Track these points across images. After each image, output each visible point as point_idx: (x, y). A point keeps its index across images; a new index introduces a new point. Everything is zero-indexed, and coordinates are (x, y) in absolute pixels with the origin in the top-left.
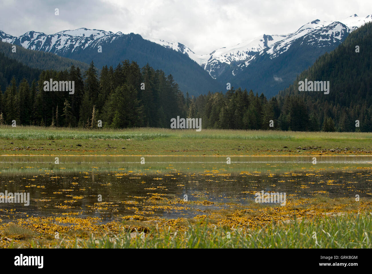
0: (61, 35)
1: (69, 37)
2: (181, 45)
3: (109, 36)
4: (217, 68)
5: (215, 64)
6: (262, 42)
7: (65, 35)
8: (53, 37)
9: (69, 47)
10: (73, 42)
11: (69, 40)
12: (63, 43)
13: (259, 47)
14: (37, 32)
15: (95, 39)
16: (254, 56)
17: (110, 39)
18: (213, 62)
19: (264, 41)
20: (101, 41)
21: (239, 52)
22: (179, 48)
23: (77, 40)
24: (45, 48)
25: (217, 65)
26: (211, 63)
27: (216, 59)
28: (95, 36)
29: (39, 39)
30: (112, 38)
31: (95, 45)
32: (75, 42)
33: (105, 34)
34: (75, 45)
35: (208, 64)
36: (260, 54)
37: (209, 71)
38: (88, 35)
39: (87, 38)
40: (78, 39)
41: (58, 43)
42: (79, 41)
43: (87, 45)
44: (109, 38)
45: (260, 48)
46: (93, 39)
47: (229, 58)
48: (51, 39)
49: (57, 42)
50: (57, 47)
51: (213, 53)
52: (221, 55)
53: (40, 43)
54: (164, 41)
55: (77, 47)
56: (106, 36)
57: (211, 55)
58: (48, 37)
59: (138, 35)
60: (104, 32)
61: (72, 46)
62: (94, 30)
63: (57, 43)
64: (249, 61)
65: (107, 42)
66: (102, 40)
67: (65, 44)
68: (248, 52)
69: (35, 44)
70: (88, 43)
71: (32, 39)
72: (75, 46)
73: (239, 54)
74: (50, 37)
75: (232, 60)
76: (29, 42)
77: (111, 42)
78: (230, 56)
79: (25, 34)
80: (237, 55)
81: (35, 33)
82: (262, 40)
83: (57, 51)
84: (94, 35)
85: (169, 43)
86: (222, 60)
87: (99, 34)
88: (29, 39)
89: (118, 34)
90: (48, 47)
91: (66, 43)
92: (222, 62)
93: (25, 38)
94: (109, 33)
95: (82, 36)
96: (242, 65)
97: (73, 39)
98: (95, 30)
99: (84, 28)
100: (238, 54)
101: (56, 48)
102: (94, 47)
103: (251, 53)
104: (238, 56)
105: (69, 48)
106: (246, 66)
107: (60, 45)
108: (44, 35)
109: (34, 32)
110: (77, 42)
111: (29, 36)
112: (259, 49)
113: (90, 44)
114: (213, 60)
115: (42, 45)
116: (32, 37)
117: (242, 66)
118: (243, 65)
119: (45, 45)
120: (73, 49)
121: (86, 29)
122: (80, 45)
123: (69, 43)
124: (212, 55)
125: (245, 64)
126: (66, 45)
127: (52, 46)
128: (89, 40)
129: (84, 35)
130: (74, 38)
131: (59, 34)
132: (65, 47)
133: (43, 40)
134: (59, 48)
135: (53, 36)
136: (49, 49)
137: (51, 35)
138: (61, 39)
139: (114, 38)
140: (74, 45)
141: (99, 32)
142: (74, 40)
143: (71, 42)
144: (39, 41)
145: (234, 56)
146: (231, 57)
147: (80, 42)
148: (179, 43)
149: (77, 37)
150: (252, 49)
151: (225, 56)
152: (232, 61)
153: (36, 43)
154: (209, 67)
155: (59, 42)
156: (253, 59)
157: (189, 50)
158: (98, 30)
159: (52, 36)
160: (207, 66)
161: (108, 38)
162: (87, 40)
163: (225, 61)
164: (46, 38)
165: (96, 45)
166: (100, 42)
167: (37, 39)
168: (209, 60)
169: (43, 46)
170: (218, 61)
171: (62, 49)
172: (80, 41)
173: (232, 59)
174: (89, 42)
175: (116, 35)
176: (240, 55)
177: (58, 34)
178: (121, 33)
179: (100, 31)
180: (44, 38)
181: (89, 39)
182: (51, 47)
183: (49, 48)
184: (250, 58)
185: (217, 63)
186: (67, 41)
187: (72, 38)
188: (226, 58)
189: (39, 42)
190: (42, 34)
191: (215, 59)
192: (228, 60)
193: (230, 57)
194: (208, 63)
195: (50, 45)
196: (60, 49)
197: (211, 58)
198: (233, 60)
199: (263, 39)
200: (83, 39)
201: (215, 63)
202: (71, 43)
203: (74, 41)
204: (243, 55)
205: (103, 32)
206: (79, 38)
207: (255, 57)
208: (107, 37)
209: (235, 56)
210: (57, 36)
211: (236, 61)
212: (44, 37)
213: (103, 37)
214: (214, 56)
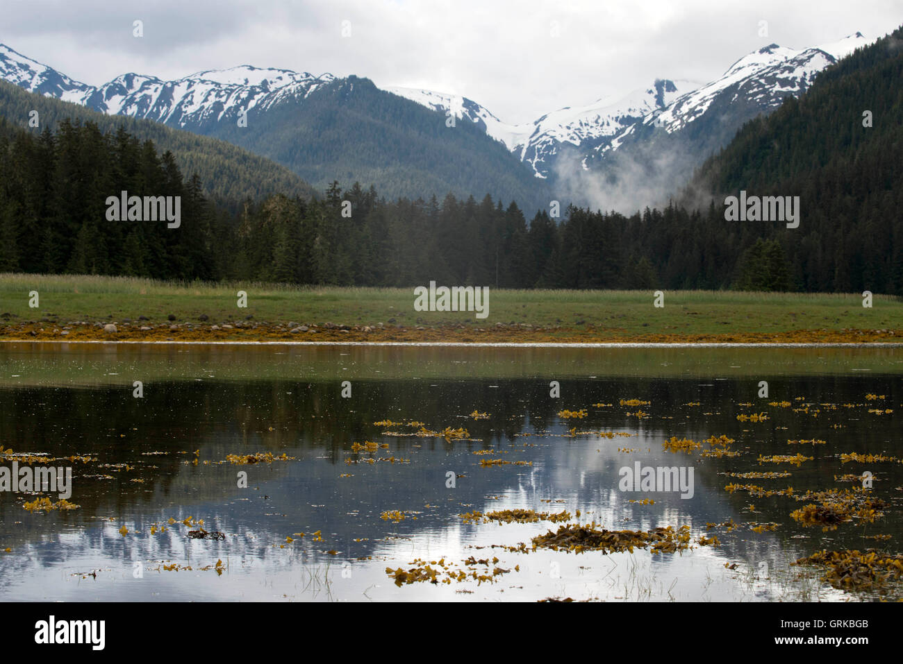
0: (194, 82)
1: (213, 86)
2: (467, 103)
3: (303, 84)
4: (550, 153)
5: (545, 146)
6: (652, 96)
7: (203, 82)
8: (176, 87)
9: (211, 109)
10: (221, 97)
11: (213, 93)
12: (198, 99)
13: (644, 107)
14: (141, 76)
15: (272, 90)
16: (632, 127)
17: (303, 91)
18: (540, 139)
19: (656, 92)
20: (284, 94)
21: (599, 117)
22: (465, 109)
23: (229, 92)
24: (158, 111)
25: (549, 148)
26: (538, 142)
27: (548, 133)
28: (271, 82)
29: (146, 92)
30: (308, 87)
31: (269, 103)
32: (225, 97)
33: (294, 78)
34: (225, 103)
35: (529, 146)
36: (645, 122)
37: (533, 159)
38: (256, 79)
39: (252, 87)
40: (232, 91)
41: (188, 99)
42: (234, 95)
43: (252, 104)
44: (301, 87)
45: (647, 109)
46: (266, 90)
47: (577, 132)
48: (172, 89)
49: (186, 96)
50: (185, 107)
51: (541, 120)
52: (560, 126)
53: (149, 100)
54: (430, 94)
55: (229, 109)
56: (295, 83)
57: (538, 125)
58: (165, 87)
59: (366, 80)
60: (292, 75)
61: (218, 106)
62: (270, 69)
63: (186, 100)
64: (620, 137)
65: (296, 96)
66: (285, 92)
67: (203, 102)
68: (621, 117)
69: (136, 103)
70: (254, 99)
71: (131, 92)
72: (226, 107)
73: (600, 121)
74: (169, 85)
75: (583, 136)
76: (123, 97)
77: (306, 96)
78: (579, 126)
79: (115, 80)
80: (594, 125)
81: (136, 78)
82: (650, 92)
83: (185, 116)
84: (269, 81)
85: (442, 98)
86: (562, 136)
87: (280, 78)
88: (122, 91)
89: (323, 78)
90: (165, 108)
91: (206, 100)
92: (561, 140)
93: (114, 89)
94: (304, 75)
95: (242, 82)
96: (604, 147)
97: (221, 91)
98: (273, 69)
99: (247, 66)
100: (596, 122)
101: (184, 110)
102: (268, 108)
103: (627, 121)
104: (599, 128)
105: (212, 111)
106: (614, 150)
107: (191, 103)
108: (156, 81)
109: (135, 75)
110: (232, 96)
111: (125, 84)
112: (645, 111)
113: (259, 102)
114: (541, 136)
115: (152, 105)
116: (130, 85)
117: (604, 150)
118: (608, 147)
119: (158, 104)
120: (222, 114)
121: (252, 68)
122: (237, 103)
123: (213, 99)
124: (539, 126)
125: (611, 145)
126: (206, 105)
127: (176, 106)
128: (258, 93)
129: (247, 81)
130: (224, 87)
131: (191, 79)
132: (202, 107)
133: (154, 93)
134: (190, 110)
135: (177, 84)
136: (168, 114)
137: (172, 82)
138: (193, 92)
139: (313, 87)
140: (222, 103)
141: (280, 74)
142: (223, 93)
143: (216, 96)
144: (145, 95)
145: (589, 128)
146: (581, 128)
147: (238, 98)
148: (465, 100)
149: (230, 86)
150: (630, 110)
151: (569, 128)
152: (583, 138)
153: (138, 100)
154: (531, 152)
155: (189, 98)
156: (629, 134)
157: (487, 114)
158: (279, 70)
159: (175, 84)
160: (527, 149)
161: (299, 88)
162: (252, 93)
163: (568, 139)
164: (161, 88)
165: (271, 103)
166: (282, 96)
167: (141, 90)
168: (531, 137)
169: (154, 107)
170: (552, 137)
171: (195, 113)
172: (237, 94)
173: (585, 134)
174: (257, 97)
175: (318, 81)
176: (601, 123)
177: (188, 80)
178: (331, 76)
179: (284, 71)
180: (157, 88)
181: (258, 90)
182: (172, 107)
183: (167, 110)
184: (623, 131)
185: (551, 143)
186: (209, 94)
187: (220, 87)
188: (571, 131)
189: (146, 97)
190: (153, 79)
191: (545, 134)
192: (575, 137)
193: (579, 129)
194: (531, 142)
195: (169, 105)
196: (193, 114)
197: (537, 131)
198: (585, 137)
199: (654, 89)
200: (243, 91)
201: (545, 142)
202: (217, 99)
203: (223, 96)
204: (608, 124)
205: (289, 75)
206: (236, 87)
207: (634, 130)
208: (298, 84)
209: (591, 127)
210: (187, 83)
211: (591, 137)
212: (158, 85)
213: (289, 85)
214: (544, 126)
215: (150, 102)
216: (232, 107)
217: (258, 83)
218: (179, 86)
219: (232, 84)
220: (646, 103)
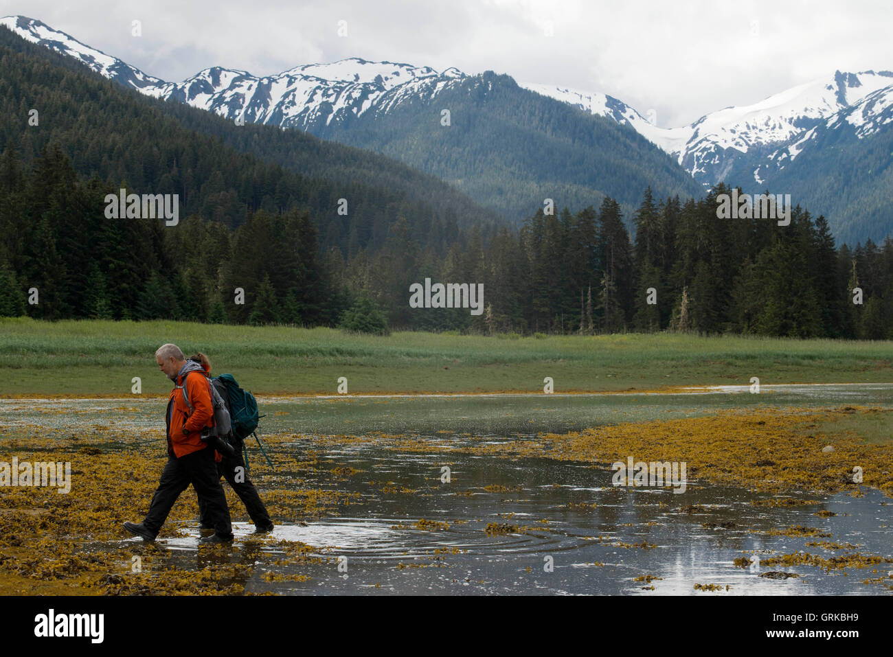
0: (296, 79)
1: (318, 83)
2: (612, 102)
3: (427, 81)
4: (712, 162)
5: (705, 153)
6: (832, 92)
7: (306, 78)
8: (274, 84)
9: (318, 111)
10: (329, 96)
11: (320, 92)
12: (301, 99)
13: (823, 106)
14: (229, 71)
15: (388, 88)
16: (813, 130)
17: (429, 89)
18: (700, 145)
19: (836, 88)
20: (406, 94)
21: (769, 119)
22: (609, 109)
23: (339, 90)
24: (254, 113)
25: (710, 156)
26: (696, 148)
27: (708, 138)
28: (387, 79)
29: (237, 90)
30: (434, 84)
31: (388, 104)
32: (334, 96)
33: (413, 74)
34: (334, 103)
35: (687, 153)
36: (829, 125)
37: (692, 170)
38: (367, 75)
39: (365, 84)
40: (342, 89)
41: (289, 98)
42: (344, 94)
43: (366, 105)
44: (427, 85)
45: (827, 108)
46: (381, 89)
47: (743, 136)
48: (269, 87)
49: (286, 95)
50: (286, 108)
51: (699, 122)
52: (723, 129)
53: (241, 100)
54: (567, 91)
55: (340, 110)
56: (417, 80)
57: (696, 128)
58: (260, 84)
59: (505, 76)
60: (411, 70)
61: (326, 108)
62: (383, 63)
63: (287, 100)
64: (799, 142)
65: (421, 95)
66: (407, 91)
67: (308, 102)
68: (795, 118)
69: (227, 103)
70: (368, 99)
71: (218, 90)
72: (335, 108)
73: (771, 124)
74: (265, 82)
75: (750, 141)
76: (210, 96)
77: (433, 96)
78: (745, 130)
79: (198, 75)
80: (764, 128)
81: (223, 73)
82: (830, 88)
83: (287, 120)
84: (383, 77)
85: (581, 96)
86: (726, 141)
87: (397, 74)
88: (208, 89)
89: (449, 74)
90: (262, 110)
91: (311, 100)
92: (725, 147)
93: (199, 87)
94: (425, 70)
95: (352, 79)
96: (780, 154)
97: (328, 89)
98: (387, 63)
99: (356, 59)
100: (767, 124)
101: (285, 112)
102: (388, 109)
103: (804, 123)
104: (769, 131)
105: (319, 113)
106: (792, 158)
107: (293, 103)
108: (248, 76)
109: (222, 69)
110: (341, 96)
111: (210, 80)
112: (824, 110)
113: (375, 103)
114: (700, 142)
115: (245, 105)
116: (217, 82)
117: (780, 159)
118: (784, 155)
119: (253, 104)
120: (331, 117)
121: (362, 62)
122: (348, 103)
123: (319, 99)
124: (698, 129)
125: (788, 152)
126: (312, 106)
127: (274, 107)
128: (373, 92)
129: (357, 77)
130: (331, 85)
131: (291, 74)
132: (307, 109)
133: (247, 91)
134: (293, 112)
135: (275, 80)
136: (265, 117)
137: (269, 78)
138: (294, 90)
139: (440, 85)
140: (331, 103)
141: (397, 68)
142: (331, 92)
143: (323, 95)
144: (236, 94)
145: (757, 131)
146: (748, 131)
147: (349, 97)
148: (609, 98)
149: (338, 83)
150: (806, 110)
151: (733, 132)
152: (751, 143)
153: (228, 99)
154: (689, 159)
155: (291, 97)
156: (810, 138)
157: (635, 115)
158: (395, 64)
159: (271, 80)
160: (684, 157)
161: (424, 85)
162: (365, 92)
163: (732, 145)
164: (255, 85)
165: (391, 104)
166: (404, 96)
167: (232, 87)
168: (689, 142)
169: (248, 108)
170: (713, 143)
171: (299, 115)
172: (348, 93)
173: (753, 139)
174: (371, 97)
175: (444, 78)
176: (772, 126)
177: (288, 76)
178: (458, 71)
179: (401, 65)
180: (251, 85)
181: (372, 88)
182: (269, 108)
183: (264, 112)
184: (802, 135)
185: (712, 150)
186: (314, 93)
187: (326, 84)
188: (736, 136)
189: (237, 97)
190: (244, 74)
191: (706, 139)
192: (742, 142)
193: (746, 133)
194: (688, 149)
195: (266, 106)
196: (296, 116)
197: (696, 135)
198: (753, 142)
199: (834, 84)
200: (355, 89)
201: (705, 149)
202: (325, 100)
203: (332, 95)
204: (780, 127)
205: (408, 70)
206: (345, 84)
207: (815, 134)
208: (421, 82)
209: (761, 130)
210: (287, 79)
211: (761, 143)
212: (251, 82)
213: (409, 83)
214: (703, 130)
215: (243, 103)
216: (342, 109)
217: (370, 80)
218: (277, 83)
219: (340, 81)
220: (825, 102)
